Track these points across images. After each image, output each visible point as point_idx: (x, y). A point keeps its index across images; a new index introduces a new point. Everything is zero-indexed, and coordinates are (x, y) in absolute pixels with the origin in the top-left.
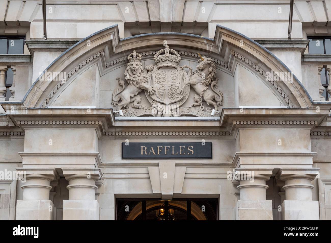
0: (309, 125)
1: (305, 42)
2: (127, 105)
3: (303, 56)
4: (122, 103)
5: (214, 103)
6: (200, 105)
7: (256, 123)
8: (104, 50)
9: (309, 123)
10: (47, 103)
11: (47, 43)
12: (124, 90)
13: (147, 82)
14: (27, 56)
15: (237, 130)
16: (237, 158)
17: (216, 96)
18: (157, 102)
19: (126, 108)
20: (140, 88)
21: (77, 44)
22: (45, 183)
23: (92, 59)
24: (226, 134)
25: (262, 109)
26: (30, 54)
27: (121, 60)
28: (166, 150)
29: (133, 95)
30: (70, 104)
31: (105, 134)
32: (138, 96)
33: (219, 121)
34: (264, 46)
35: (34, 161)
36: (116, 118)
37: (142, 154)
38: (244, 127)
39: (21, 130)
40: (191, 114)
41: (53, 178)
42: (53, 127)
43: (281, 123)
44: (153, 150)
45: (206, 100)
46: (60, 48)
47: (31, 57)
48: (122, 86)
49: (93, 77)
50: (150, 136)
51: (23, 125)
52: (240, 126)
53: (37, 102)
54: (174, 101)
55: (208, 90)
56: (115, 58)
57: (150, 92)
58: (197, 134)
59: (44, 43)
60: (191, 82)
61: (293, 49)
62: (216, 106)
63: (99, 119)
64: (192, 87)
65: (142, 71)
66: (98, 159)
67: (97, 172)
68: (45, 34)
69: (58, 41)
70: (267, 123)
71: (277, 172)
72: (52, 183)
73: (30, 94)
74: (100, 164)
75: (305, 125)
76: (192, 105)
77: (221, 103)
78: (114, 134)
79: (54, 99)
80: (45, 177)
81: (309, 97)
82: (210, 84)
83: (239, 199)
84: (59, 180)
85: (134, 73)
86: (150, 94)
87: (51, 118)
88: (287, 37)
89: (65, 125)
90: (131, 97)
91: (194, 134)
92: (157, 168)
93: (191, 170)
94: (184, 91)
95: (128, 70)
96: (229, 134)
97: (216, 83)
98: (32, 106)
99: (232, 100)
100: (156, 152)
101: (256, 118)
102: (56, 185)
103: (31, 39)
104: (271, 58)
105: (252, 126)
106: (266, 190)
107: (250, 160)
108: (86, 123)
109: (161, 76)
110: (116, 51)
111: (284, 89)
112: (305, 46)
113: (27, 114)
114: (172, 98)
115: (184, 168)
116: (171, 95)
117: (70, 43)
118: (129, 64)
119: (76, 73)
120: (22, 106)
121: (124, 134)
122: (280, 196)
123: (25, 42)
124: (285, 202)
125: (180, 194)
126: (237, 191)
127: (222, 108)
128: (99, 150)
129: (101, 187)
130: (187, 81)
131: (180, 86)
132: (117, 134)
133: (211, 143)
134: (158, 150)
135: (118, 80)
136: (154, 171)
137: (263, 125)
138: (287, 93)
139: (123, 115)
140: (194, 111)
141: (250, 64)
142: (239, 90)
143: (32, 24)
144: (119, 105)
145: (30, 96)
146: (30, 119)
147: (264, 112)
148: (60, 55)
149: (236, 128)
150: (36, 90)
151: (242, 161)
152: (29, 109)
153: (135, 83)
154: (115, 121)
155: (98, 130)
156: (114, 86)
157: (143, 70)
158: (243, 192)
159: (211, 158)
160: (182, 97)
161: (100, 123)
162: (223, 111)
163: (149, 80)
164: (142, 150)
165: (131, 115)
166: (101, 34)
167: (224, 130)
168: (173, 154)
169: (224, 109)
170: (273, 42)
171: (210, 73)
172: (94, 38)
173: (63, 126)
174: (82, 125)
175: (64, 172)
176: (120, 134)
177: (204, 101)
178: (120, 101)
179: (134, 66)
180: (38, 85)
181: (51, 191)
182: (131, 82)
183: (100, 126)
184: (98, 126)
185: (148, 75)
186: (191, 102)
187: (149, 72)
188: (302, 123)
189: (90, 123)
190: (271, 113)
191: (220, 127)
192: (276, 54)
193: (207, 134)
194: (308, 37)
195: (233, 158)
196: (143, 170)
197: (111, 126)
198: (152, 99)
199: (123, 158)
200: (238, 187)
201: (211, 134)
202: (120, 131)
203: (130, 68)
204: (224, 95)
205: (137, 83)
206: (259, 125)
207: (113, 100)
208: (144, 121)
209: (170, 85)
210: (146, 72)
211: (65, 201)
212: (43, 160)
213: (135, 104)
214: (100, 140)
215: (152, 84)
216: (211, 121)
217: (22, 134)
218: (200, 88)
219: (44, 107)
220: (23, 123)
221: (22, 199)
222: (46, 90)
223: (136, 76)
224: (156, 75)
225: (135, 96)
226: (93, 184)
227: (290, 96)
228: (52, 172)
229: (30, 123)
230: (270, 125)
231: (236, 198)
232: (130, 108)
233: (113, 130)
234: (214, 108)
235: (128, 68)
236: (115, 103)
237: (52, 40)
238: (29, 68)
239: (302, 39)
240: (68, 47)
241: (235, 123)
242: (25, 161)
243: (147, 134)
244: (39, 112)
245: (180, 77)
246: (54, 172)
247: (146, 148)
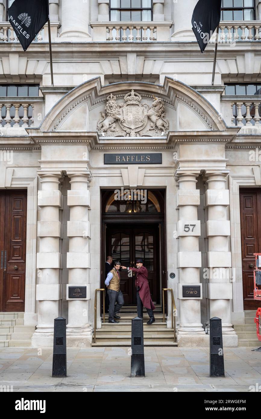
0: (224, 142)
1: (223, 87)
2: (107, 129)
3: (221, 97)
4: (104, 128)
5: (163, 128)
6: (154, 129)
7: (190, 140)
8: (91, 93)
9: (224, 140)
10: (55, 128)
11: (54, 88)
12: (105, 120)
13: (120, 114)
14: (41, 97)
15: (177, 146)
16: (178, 163)
17: (164, 123)
18: (126, 127)
19: (106, 131)
20: (115, 118)
21: (73, 89)
22: (56, 180)
23: (83, 99)
24: (171, 148)
25: (194, 131)
26: (43, 96)
27: (103, 100)
28: (132, 159)
29: (110, 123)
30: (70, 129)
31: (93, 149)
32: (114, 123)
33: (167, 139)
34: (196, 90)
35: (48, 166)
36: (100, 138)
37: (117, 161)
38: (182, 143)
39: (39, 146)
40: (149, 135)
41: (60, 177)
42: (59, 144)
43: (206, 140)
44: (124, 158)
45: (158, 126)
46: (62, 92)
47: (44, 98)
48: (104, 117)
49: (84, 111)
50: (122, 149)
51: (40, 142)
52: (180, 143)
53: (49, 128)
54: (137, 127)
55: (159, 120)
56: (98, 98)
57: (121, 121)
58: (152, 148)
59: (52, 88)
60: (148, 114)
61: (215, 92)
62: (164, 130)
63: (89, 138)
64: (149, 118)
65: (116, 107)
66: (89, 165)
67: (89, 173)
68: (52, 83)
69: (61, 88)
70: (197, 140)
71: (203, 172)
72: (60, 179)
73: (44, 122)
74: (90, 168)
75: (222, 141)
76: (149, 129)
77: (167, 128)
78: (99, 148)
79: (59, 126)
80: (56, 176)
81: (225, 124)
82: (161, 115)
83: (179, 189)
84: (64, 178)
85: (111, 108)
86: (122, 122)
87: (58, 138)
88: (211, 84)
89: (67, 142)
90: (110, 125)
91: (150, 148)
92: (126, 170)
93: (149, 171)
94: (143, 120)
95: (107, 107)
96: (173, 148)
97: (165, 115)
98: (46, 131)
99: (175, 126)
100: (126, 160)
101: (190, 138)
102: (62, 181)
103: (43, 86)
104: (200, 98)
105: (188, 142)
106: (196, 183)
107: (186, 165)
108: (81, 141)
109: (129, 111)
110: (99, 94)
111: (209, 118)
112: (223, 90)
113: (42, 135)
114: (136, 125)
115: (144, 170)
116: (135, 122)
117: (69, 88)
118: (108, 102)
119: (74, 109)
120: (39, 131)
121: (105, 148)
122: (205, 187)
123: (39, 88)
124: (208, 190)
125: (142, 186)
126: (177, 184)
127: (168, 131)
128: (89, 158)
129: (91, 182)
130: (146, 113)
131: (142, 117)
132: (101, 148)
133: (161, 154)
134: (127, 158)
135: (101, 113)
136: (124, 171)
137: (195, 142)
138: (211, 121)
139: (104, 136)
140: (150, 133)
141: (187, 102)
142: (179, 119)
143: (43, 76)
144: (102, 129)
145: (44, 123)
146: (45, 139)
147: (195, 134)
148: (63, 96)
149: (177, 144)
150: (47, 120)
151: (181, 165)
152: (44, 132)
153: (112, 115)
154: (99, 140)
155: (88, 146)
156: (99, 117)
157: (117, 106)
158: (181, 185)
159: (161, 163)
160: (142, 124)
161: (90, 141)
162: (169, 133)
163: (121, 113)
164: (117, 159)
165: (109, 136)
166: (89, 82)
167: (170, 145)
168: (137, 161)
169: (170, 131)
170: (202, 88)
171: (161, 108)
172: (85, 86)
173: (66, 143)
174: (78, 142)
175: (68, 173)
176: (103, 148)
177: (156, 127)
178: (102, 127)
179: (111, 104)
180: (49, 117)
181: (59, 185)
182: (109, 115)
183: (90, 143)
184: (88, 143)
185: (120, 110)
186: (148, 128)
187: (121, 108)
188: (220, 140)
189: (83, 141)
190: (200, 134)
191: (167, 144)
192: (204, 95)
193: (159, 148)
194: (225, 84)
195: (175, 163)
196: (118, 171)
197: (96, 143)
198: (123, 125)
199: (105, 164)
200: (178, 181)
201: (161, 148)
202: (103, 146)
203: (109, 105)
204: (170, 122)
205: (113, 115)
206: (192, 142)
207: (98, 127)
208: (118, 140)
209: (134, 117)
210: (119, 107)
211: (68, 191)
212: (54, 165)
213: (112, 129)
214: (90, 152)
215: (123, 116)
216: (161, 139)
217: (40, 149)
218: (154, 118)
219: (53, 131)
220: (40, 141)
221: (41, 190)
222: (54, 120)
223: (112, 110)
224: (126, 110)
225: (112, 123)
226: (86, 180)
227: (213, 123)
228: (60, 173)
229: (44, 141)
230: (199, 142)
231: (177, 188)
232: (109, 131)
233: (98, 146)
234: (163, 131)
235: (107, 105)
236: (99, 128)
237: (57, 87)
238: (43, 105)
239: (221, 85)
240: (67, 91)
241: (176, 140)
242: (42, 166)
243: (120, 148)
244: (50, 134)
245: (141, 111)
246: (61, 173)
247: (119, 157)
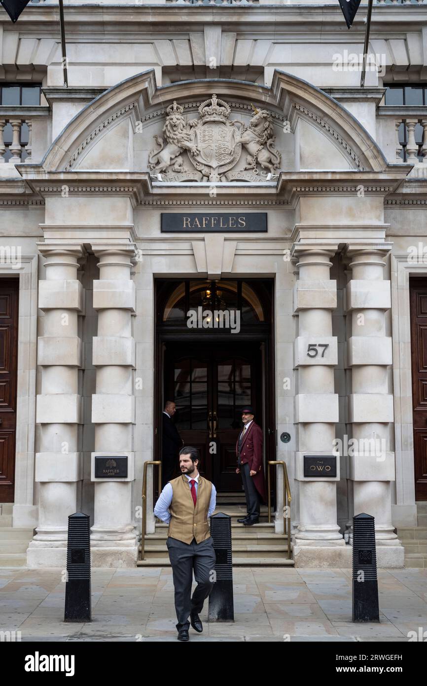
0: (382, 192)
1: (381, 91)
2: (167, 168)
3: (378, 108)
4: (161, 166)
5: (270, 166)
6: (254, 168)
7: (320, 189)
8: (138, 101)
9: (382, 190)
10: (70, 166)
11: (69, 91)
12: (162, 150)
13: (191, 140)
14: (45, 107)
15: (296, 199)
16: (297, 231)
17: (273, 158)
18: (202, 164)
19: (165, 172)
20: (182, 148)
21: (105, 93)
22: (72, 261)
23: (123, 111)
24: (284, 203)
25: (328, 172)
26: (48, 106)
27: (159, 113)
28: (213, 222)
29: (173, 157)
30: (98, 167)
31: (141, 203)
32: (180, 156)
33: (276, 187)
34: (332, 96)
35: (58, 234)
36: (154, 184)
37: (185, 226)
38: (305, 194)
39: (40, 198)
40: (243, 179)
41: (80, 255)
42: (79, 195)
43: (349, 189)
44: (197, 222)
45: (260, 162)
46: (84, 99)
47: (49, 109)
48: (160, 145)
49: (125, 135)
50: (194, 205)
51: (42, 191)
52: (301, 193)
53: (59, 164)
54: (222, 163)
55: (263, 151)
56: (151, 110)
57: (193, 153)
58: (250, 203)
59: (65, 91)
60: (243, 140)
61: (366, 100)
62: (272, 170)
63: (133, 184)
64: (244, 147)
65: (183, 127)
66: (133, 233)
67: (132, 248)
68: (66, 80)
69: (82, 90)
70: (332, 189)
71: (343, 247)
72: (79, 260)
73: (50, 154)
74: (135, 238)
75: (378, 191)
76: (244, 167)
77: (278, 165)
78: (151, 203)
79: (79, 161)
80: (72, 253)
81: (384, 159)
82: (266, 143)
83: (298, 278)
84: (88, 257)
85: (175, 129)
86: (194, 155)
87: (77, 184)
88: (360, 85)
89: (93, 192)
90: (171, 159)
91: (246, 203)
92: (202, 243)
93: (242, 246)
94: (234, 152)
95: (167, 126)
96: (288, 203)
97: (273, 141)
98: (53, 170)
99: (292, 163)
100: (201, 224)
101: (319, 184)
102: (84, 262)
103: (49, 87)
104: (339, 111)
105: (315, 193)
106: (330, 269)
107: (312, 234)
108: (118, 190)
109: (207, 133)
110: (152, 102)
111: (354, 148)
112: (381, 96)
113: (47, 178)
114: (220, 160)
115: (235, 243)
116: (219, 156)
117: (96, 91)
118: (168, 118)
119: (105, 129)
120: (41, 170)
121: (163, 203)
122: (346, 275)
123: (41, 91)
124: (352, 281)
125: (230, 273)
126: (296, 270)
127: (279, 171)
128: (134, 221)
129: (137, 266)
130: (238, 139)
131: (230, 145)
132: (155, 203)
133: (266, 214)
134: (204, 222)
135: (156, 137)
136: (198, 246)
137: (328, 191)
138: (358, 153)
139: (161, 180)
140: (246, 176)
141: (314, 118)
142: (300, 150)
143: (49, 68)
144: (157, 168)
145: (50, 156)
146: (51, 184)
147: (329, 177)
148: (85, 106)
149: (296, 196)
150: (57, 149)
151: (302, 234)
152: (49, 173)
153: (176, 141)
154: (153, 187)
155: (132, 198)
156: (151, 145)
157: (185, 125)
158: (302, 271)
159: (266, 231)
160: (232, 158)
161: (135, 190)
162: (280, 175)
163: (193, 137)
164: (185, 222)
165: (171, 180)
166: (134, 80)
167: (282, 198)
168: (221, 226)
169: (282, 172)
170: (343, 91)
171: (266, 129)
172: (126, 86)
173: (91, 193)
174: (114, 192)
175: (94, 248)
176: (159, 203)
177: (258, 163)
178: (158, 163)
179: (175, 120)
180: (59, 144)
181: (78, 270)
182: (171, 141)
183: (135, 193)
184: (132, 193)
185: (191, 132)
186: (243, 165)
187: (192, 128)
188: (374, 189)
189: (122, 189)
190: (338, 177)
191: (277, 195)
192: (347, 106)
193: (262, 203)
194: (385, 85)
195: (291, 231)
196: (186, 246)
197: (147, 193)
198: (196, 160)
199: (162, 231)
200: (297, 264)
201: (266, 203)
202: (159, 199)
203: (170, 123)
204: (282, 156)
205: (178, 142)
206: (324, 191)
207: (149, 163)
208: (186, 187)
209: (218, 144)
210: (189, 127)
211: (95, 282)
212: (69, 234)
213: (176, 167)
214: (135, 209)
215: (197, 142)
216: (266, 187)
217: (42, 203)
218: (253, 147)
219: (67, 170)
220: (42, 189)
221: (45, 279)
222: (68, 150)
223: (176, 133)
224: (201, 132)
225: (176, 157)
226: (127, 261)
227: (362, 157)
228: (79, 248)
229: (51, 190)
230: (336, 191)
231: (294, 277)
232: (170, 171)
233: (150, 198)
234: (270, 172)
235: (167, 122)
236: (152, 166)
237: (74, 88)
238: (48, 122)
239: (377, 87)
240: (94, 96)
241: (294, 189)
242: (47, 235)
243: (190, 203)
244: (62, 177)
245: (231, 134)
246: (82, 247)
247: (189, 220)
